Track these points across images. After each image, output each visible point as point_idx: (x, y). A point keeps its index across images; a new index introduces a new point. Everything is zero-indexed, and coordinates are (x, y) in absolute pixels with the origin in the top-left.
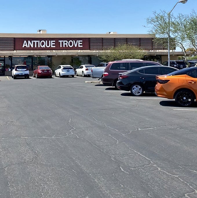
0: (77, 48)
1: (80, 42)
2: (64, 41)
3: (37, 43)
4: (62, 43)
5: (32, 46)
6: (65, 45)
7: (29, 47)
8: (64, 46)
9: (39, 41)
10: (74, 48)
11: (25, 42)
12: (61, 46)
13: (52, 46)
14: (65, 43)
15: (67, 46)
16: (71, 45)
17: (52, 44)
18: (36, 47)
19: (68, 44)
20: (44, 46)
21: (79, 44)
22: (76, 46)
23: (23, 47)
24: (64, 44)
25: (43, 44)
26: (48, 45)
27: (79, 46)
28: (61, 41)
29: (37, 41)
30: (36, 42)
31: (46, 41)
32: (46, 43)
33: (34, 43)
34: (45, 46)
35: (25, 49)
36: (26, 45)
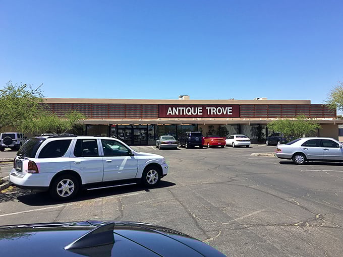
0: (227, 116)
1: (230, 109)
2: (212, 108)
3: (183, 110)
4: (210, 110)
5: (177, 113)
6: (214, 113)
7: (174, 114)
8: (212, 114)
9: (185, 108)
10: (223, 116)
11: (170, 108)
12: (209, 114)
13: (199, 114)
14: (214, 110)
15: (215, 114)
16: (219, 112)
17: (199, 111)
18: (181, 114)
19: (216, 111)
20: (190, 113)
21: (229, 111)
22: (225, 113)
23: (168, 114)
24: (212, 111)
25: (189, 111)
26: (195, 112)
27: (229, 114)
28: (208, 108)
29: (183, 108)
30: (181, 108)
31: (193, 108)
32: (192, 110)
33: (179, 110)
34: (192, 113)
35: (170, 116)
36: (171, 112)
